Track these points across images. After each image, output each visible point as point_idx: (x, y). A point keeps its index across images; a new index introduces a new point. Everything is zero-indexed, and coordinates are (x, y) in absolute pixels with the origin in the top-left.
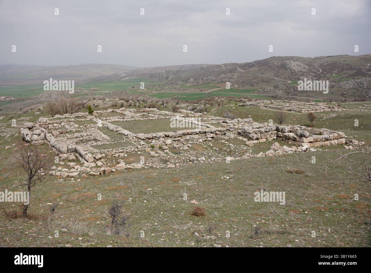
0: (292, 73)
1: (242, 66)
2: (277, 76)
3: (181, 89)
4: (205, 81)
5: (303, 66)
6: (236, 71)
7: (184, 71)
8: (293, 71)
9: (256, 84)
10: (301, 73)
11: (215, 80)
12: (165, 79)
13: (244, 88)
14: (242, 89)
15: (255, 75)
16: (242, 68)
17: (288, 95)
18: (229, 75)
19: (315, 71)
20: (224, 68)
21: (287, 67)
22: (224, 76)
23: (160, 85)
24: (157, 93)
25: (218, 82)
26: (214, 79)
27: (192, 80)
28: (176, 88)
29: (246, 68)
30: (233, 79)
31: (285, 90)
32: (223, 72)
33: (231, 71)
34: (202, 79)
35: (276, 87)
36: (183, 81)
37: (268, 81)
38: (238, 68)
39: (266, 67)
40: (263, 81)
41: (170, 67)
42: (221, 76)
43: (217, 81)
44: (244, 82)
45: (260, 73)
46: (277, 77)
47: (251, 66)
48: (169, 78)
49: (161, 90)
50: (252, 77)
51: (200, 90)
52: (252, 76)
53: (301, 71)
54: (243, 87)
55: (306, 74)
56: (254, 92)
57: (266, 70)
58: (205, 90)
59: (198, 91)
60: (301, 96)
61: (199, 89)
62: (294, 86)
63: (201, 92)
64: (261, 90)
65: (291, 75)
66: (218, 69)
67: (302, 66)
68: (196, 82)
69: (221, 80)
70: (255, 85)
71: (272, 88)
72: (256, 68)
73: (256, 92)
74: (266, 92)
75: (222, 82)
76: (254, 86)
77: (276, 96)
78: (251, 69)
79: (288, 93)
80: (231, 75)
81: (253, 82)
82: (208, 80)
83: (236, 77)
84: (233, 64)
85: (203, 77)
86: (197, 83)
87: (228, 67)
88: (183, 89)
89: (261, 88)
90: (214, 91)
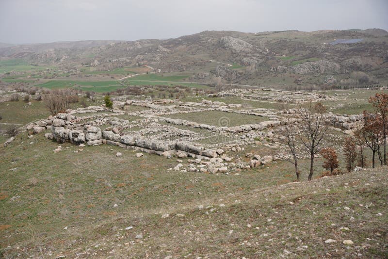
0: (232, 53)
1: (164, 44)
2: (214, 57)
3: (83, 75)
4: (116, 64)
5: (246, 44)
6: (158, 50)
7: (83, 51)
8: (234, 51)
9: (186, 69)
10: (244, 54)
11: (130, 63)
12: (55, 62)
13: (171, 74)
14: (167, 74)
15: (184, 56)
16: (166, 46)
17: (229, 83)
18: (149, 55)
19: (261, 51)
20: (140, 47)
21: (225, 45)
22: (141, 57)
23: (48, 70)
24: (48, 81)
25: (135, 66)
26: (128, 61)
27: (96, 62)
28: (75, 75)
29: (170, 46)
30: (155, 61)
31: (225, 76)
32: (138, 52)
33: (150, 51)
34: (110, 61)
35: (213, 72)
36: (82, 64)
37: (202, 64)
38: (160, 47)
39: (198, 45)
40: (195, 64)
41: (61, 43)
42: (137, 57)
43: (132, 65)
44: (170, 66)
45: (191, 53)
46: (213, 59)
47: (178, 44)
48: (61, 60)
49: (53, 78)
50: (180, 59)
51: (110, 77)
52: (180, 57)
53: (244, 51)
54: (169, 72)
55: (250, 55)
56: (184, 80)
57: (198, 49)
58: (117, 76)
59: (108, 79)
60: (245, 84)
61: (109, 75)
62: (236, 71)
63: (112, 80)
64: (194, 76)
65: (232, 57)
66: (132, 48)
67: (244, 44)
68: (103, 65)
69: (137, 62)
70: (184, 69)
71: (208, 74)
72: (185, 46)
73: (187, 79)
74: (200, 79)
75: (139, 65)
76: (184, 71)
77: (214, 85)
78: (177, 48)
79: (229, 80)
80: (152, 56)
81: (182, 65)
82: (119, 62)
83: (158, 58)
84: (152, 41)
85: (111, 59)
86: (104, 66)
87: (146, 45)
88: (86, 76)
89: (194, 74)
90: (130, 79)
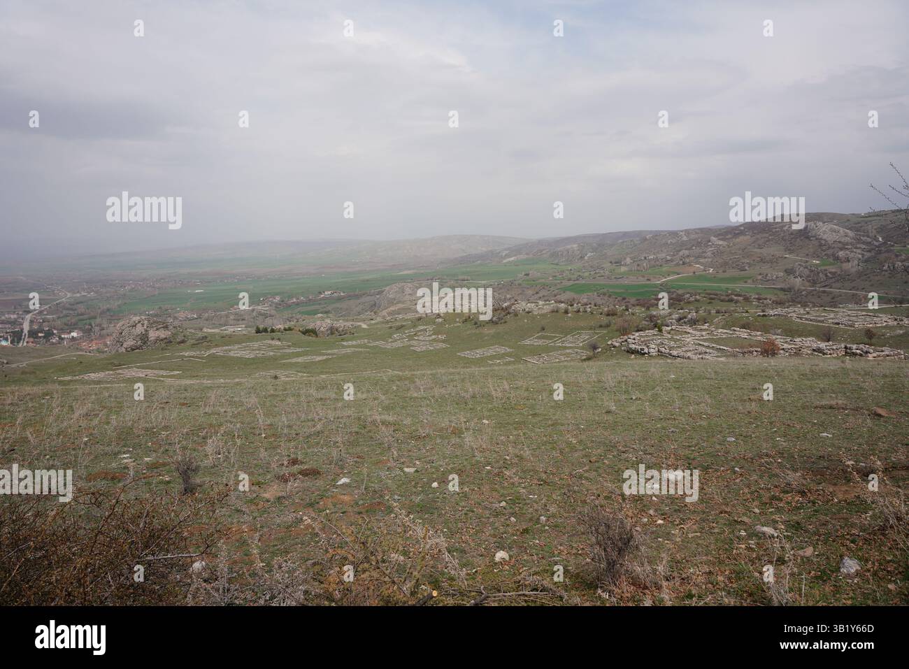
0: (821, 245)
1: (719, 235)
2: (791, 252)
3: (613, 277)
4: (653, 262)
5: (844, 231)
6: (710, 244)
7: (611, 245)
8: (823, 242)
9: (749, 267)
10: (840, 245)
11: (671, 261)
12: (578, 260)
13: (727, 275)
14: (721, 275)
15: (746, 250)
16: (721, 237)
17: (813, 286)
18: (697, 250)
19: (870, 240)
20: (685, 238)
21: (810, 234)
22: (687, 252)
23: (571, 270)
24: (571, 284)
25: (678, 265)
26: (669, 258)
27: (628, 260)
28: (602, 276)
29: (727, 237)
30: (705, 258)
31: (808, 276)
32: (683, 245)
33: (699, 244)
34: (645, 258)
35: (790, 272)
36: (611, 262)
37: (773, 261)
38: (714, 238)
39: (767, 235)
40: (762, 260)
41: (584, 237)
42: (681, 253)
43: (674, 263)
44: (726, 264)
45: (757, 246)
46: (790, 253)
47: (738, 234)
48: (586, 258)
49: (578, 280)
50: (740, 254)
51: (646, 279)
52: (740, 252)
53: (839, 242)
54: (724, 272)
55: (850, 247)
56: (746, 282)
57: (767, 241)
58: (655, 278)
59: (642, 281)
60: (840, 289)
61: (643, 277)
62: (826, 270)
63: (648, 282)
64: (760, 277)
65: (819, 250)
66: (674, 241)
67: (841, 231)
68: (636, 264)
69: (681, 260)
70: (747, 268)
71: (781, 274)
72: (748, 237)
73: (749, 281)
74: (769, 280)
75: (684, 263)
76: (746, 270)
77: (790, 289)
78: (737, 240)
79: (814, 283)
80: (701, 251)
81: (743, 263)
82: (656, 260)
83: (709, 254)
84: (702, 230)
85: (647, 256)
86: (638, 265)
87: (693, 236)
88: (615, 278)
89: (760, 274)
90: (671, 281)
